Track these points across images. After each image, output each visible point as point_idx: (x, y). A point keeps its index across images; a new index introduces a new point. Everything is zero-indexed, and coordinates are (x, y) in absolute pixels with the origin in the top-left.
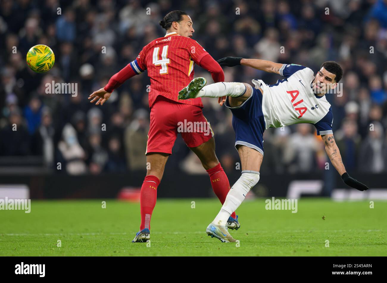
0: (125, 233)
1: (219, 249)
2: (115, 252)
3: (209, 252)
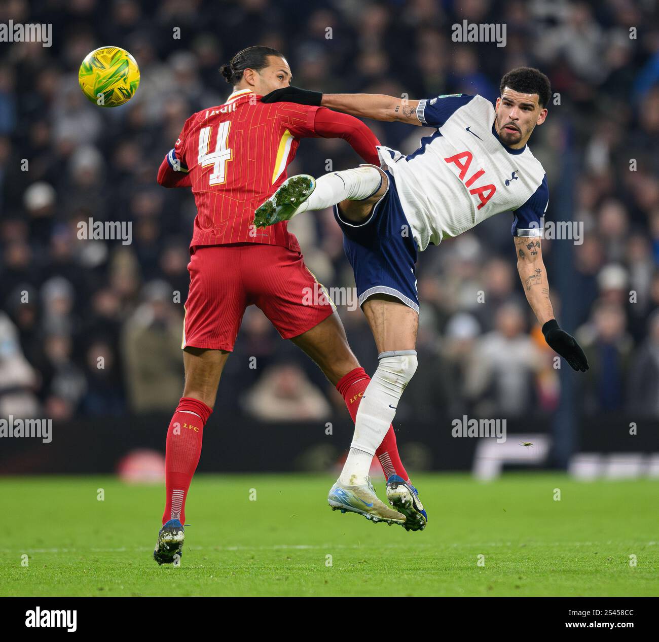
0: (123, 549)
1: (326, 582)
2: (101, 589)
3: (304, 589)
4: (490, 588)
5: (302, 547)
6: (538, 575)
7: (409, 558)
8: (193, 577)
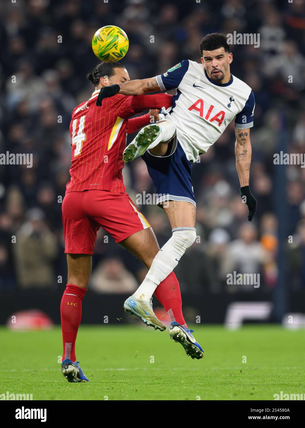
4: (235, 395)
5: (122, 369)
6: (264, 387)
7: (187, 376)
8: (56, 387)
